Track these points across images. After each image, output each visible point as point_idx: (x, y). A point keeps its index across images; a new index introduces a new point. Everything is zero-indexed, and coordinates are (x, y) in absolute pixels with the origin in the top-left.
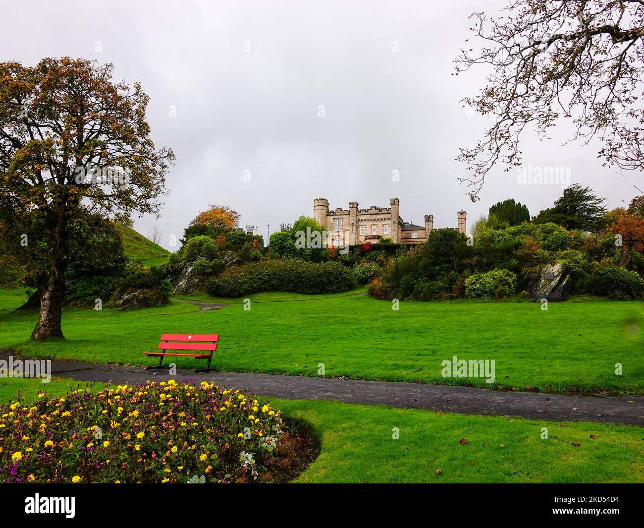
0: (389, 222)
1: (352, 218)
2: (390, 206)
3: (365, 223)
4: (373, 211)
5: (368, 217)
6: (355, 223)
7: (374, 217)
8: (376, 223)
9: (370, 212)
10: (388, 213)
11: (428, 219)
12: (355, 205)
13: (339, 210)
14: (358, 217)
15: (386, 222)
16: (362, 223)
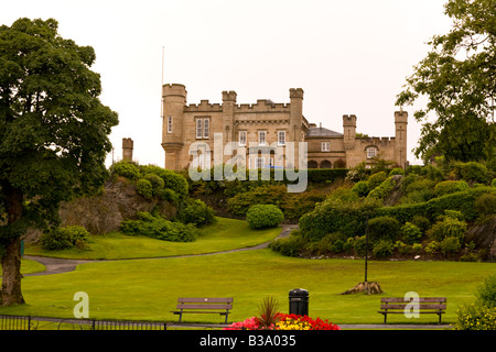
0: (286, 126)
1: (225, 118)
2: (289, 101)
3: (248, 127)
4: (262, 108)
5: (253, 117)
6: (231, 126)
7: (263, 117)
8: (265, 126)
9: (256, 109)
10: (285, 112)
11: (349, 121)
12: (232, 97)
13: (205, 104)
14: (236, 116)
15: (283, 126)
16: (242, 126)
